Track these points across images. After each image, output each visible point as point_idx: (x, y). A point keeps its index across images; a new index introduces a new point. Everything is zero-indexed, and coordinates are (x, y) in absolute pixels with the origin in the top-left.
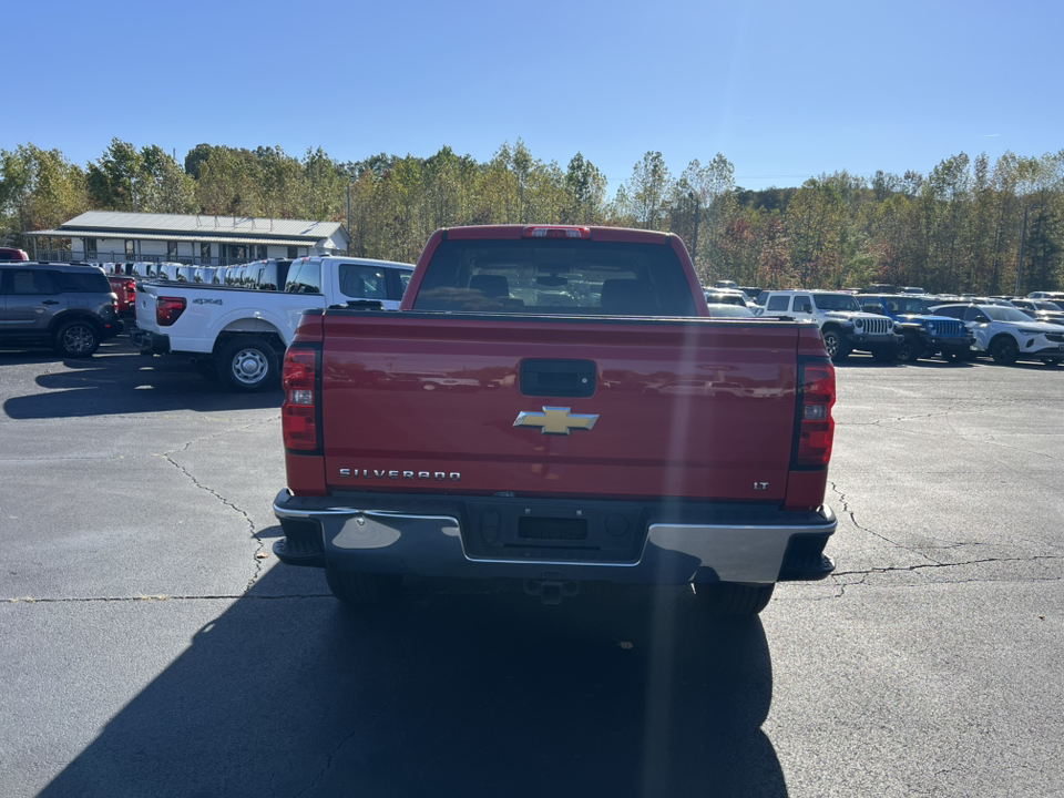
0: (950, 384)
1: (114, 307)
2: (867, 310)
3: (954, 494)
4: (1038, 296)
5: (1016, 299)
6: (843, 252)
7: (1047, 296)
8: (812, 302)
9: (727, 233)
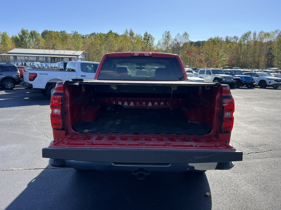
0: (249, 94)
1: (19, 76)
2: (226, 74)
3: (256, 128)
4: (270, 69)
5: (264, 70)
6: (218, 58)
7: (272, 69)
8: (211, 72)
9: (187, 53)
